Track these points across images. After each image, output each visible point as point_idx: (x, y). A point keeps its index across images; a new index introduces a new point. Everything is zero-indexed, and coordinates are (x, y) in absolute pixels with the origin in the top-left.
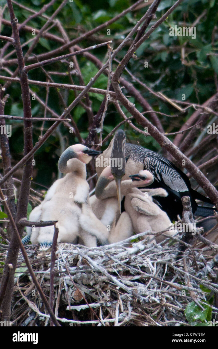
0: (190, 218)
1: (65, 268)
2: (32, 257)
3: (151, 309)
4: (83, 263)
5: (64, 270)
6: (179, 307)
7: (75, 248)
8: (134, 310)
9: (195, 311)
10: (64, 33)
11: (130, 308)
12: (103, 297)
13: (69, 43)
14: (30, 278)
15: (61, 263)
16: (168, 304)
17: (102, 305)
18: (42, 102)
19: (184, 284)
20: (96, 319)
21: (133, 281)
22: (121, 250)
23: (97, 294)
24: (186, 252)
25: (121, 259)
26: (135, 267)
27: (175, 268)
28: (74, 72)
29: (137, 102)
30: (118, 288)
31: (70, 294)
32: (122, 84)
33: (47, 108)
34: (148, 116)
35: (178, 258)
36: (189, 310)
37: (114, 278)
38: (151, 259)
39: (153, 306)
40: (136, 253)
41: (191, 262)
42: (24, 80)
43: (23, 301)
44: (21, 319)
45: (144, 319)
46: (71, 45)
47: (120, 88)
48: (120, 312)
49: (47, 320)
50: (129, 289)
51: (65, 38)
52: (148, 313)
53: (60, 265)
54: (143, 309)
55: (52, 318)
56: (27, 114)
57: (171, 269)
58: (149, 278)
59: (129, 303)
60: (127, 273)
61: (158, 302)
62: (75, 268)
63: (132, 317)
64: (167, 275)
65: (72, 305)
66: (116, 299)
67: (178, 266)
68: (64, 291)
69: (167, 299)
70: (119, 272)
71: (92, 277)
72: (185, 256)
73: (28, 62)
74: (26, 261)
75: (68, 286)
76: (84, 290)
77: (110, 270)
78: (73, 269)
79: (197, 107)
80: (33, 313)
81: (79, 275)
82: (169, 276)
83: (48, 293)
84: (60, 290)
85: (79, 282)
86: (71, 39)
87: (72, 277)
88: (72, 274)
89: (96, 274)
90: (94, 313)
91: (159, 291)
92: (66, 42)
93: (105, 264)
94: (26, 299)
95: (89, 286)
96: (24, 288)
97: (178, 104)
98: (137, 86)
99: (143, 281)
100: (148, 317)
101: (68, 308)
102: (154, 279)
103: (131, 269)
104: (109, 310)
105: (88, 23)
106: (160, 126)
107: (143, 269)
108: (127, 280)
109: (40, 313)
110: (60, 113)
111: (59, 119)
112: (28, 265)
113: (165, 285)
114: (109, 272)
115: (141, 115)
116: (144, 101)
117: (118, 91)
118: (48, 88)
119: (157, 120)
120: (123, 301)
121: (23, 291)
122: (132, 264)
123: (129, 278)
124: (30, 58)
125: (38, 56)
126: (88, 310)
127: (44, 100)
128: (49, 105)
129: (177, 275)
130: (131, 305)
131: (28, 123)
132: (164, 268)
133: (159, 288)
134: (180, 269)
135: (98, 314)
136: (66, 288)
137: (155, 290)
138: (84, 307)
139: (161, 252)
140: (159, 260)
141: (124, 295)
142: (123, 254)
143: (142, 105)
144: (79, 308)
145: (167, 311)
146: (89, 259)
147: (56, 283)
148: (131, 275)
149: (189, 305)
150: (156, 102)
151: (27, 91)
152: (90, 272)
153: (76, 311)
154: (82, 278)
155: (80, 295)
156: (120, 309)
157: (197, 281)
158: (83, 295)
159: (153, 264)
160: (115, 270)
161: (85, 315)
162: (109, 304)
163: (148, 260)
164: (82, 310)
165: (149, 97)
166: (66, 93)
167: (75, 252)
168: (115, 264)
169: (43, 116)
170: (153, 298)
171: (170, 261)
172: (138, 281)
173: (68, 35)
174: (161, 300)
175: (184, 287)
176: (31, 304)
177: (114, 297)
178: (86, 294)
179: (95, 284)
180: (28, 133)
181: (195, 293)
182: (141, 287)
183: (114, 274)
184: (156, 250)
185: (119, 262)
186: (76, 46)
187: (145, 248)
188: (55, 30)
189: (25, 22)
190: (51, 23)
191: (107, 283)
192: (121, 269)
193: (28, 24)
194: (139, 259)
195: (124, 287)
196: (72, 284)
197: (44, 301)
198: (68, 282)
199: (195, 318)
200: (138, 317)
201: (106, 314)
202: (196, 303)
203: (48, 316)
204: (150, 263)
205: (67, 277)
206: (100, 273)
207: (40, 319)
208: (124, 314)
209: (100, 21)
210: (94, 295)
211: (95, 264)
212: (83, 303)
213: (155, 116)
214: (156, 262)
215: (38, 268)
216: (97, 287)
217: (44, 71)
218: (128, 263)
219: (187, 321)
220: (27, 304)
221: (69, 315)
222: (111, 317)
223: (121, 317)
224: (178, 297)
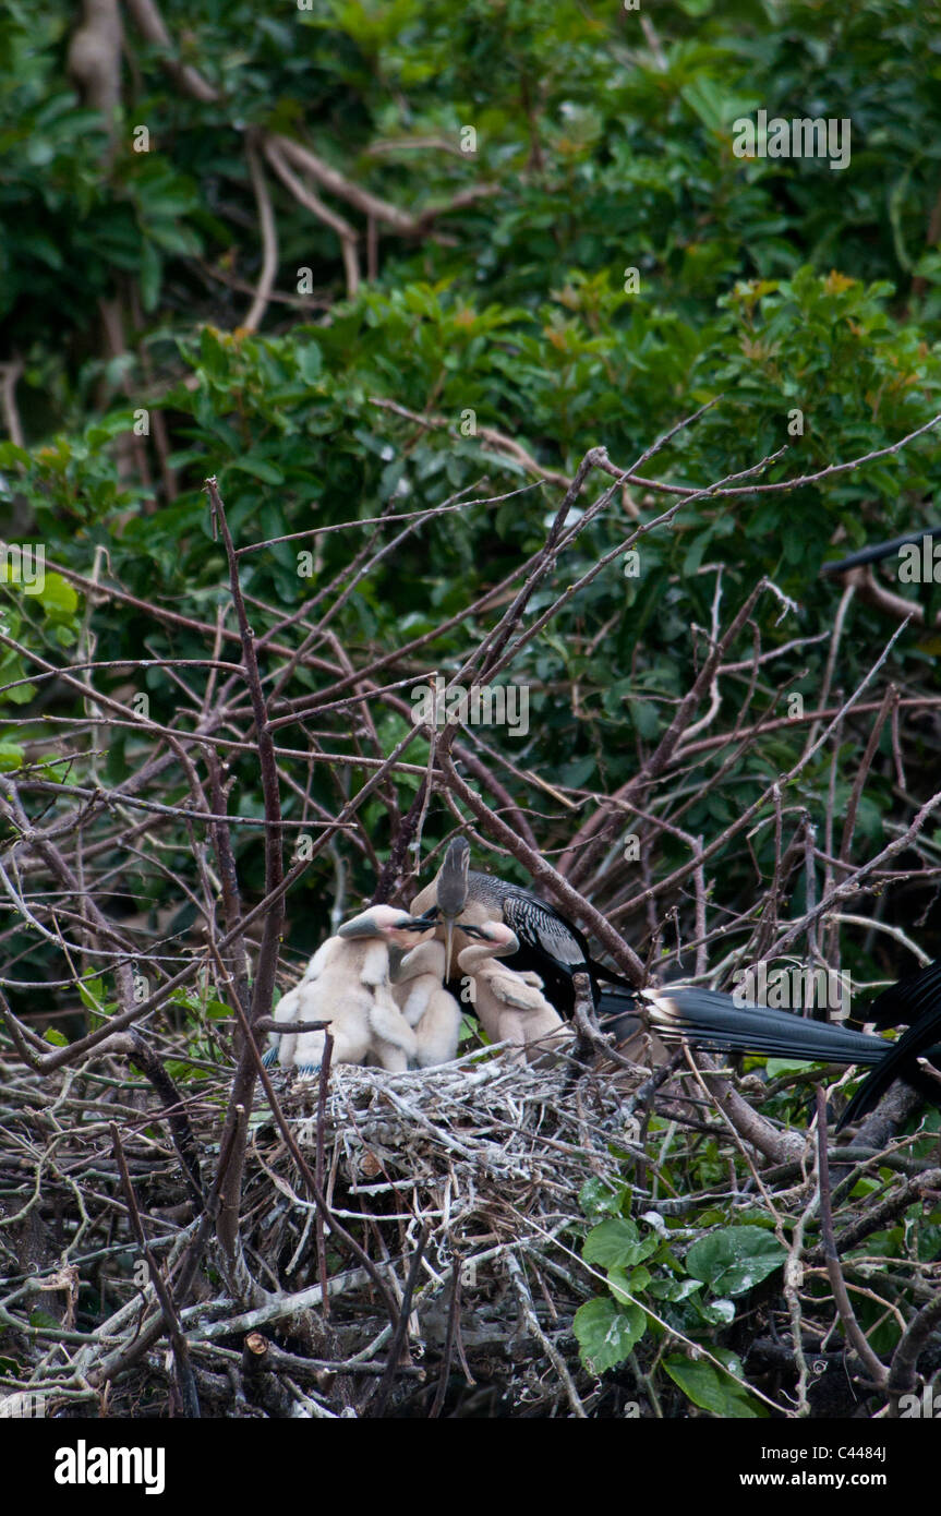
0: (589, 1014)
1: (345, 1112)
2: (281, 1091)
3: (514, 1191)
4: (380, 1103)
5: (343, 1117)
6: (568, 1187)
7: (365, 1074)
8: (481, 1193)
9: (599, 1195)
10: (343, 657)
11: (473, 1190)
12: (420, 1169)
13: (353, 675)
14: (278, 1131)
15: (339, 1103)
16: (547, 1182)
17: (417, 1183)
18: (301, 791)
19: (578, 1144)
20: (406, 1211)
21: (479, 1137)
22: (454, 1077)
23: (408, 1162)
24: (582, 1081)
25: (456, 1095)
26: (481, 1109)
27: (560, 1112)
28: (362, 732)
29: (484, 788)
30: (448, 1151)
31: (357, 1163)
32: (456, 756)
33: (310, 801)
34: (507, 817)
35: (565, 1093)
36: (588, 1193)
37: (441, 1132)
38: (514, 1095)
39: (517, 1186)
40: (485, 1083)
41: (590, 1101)
42: (266, 747)
43: (264, 1177)
44: (260, 1211)
45: (500, 1211)
46: (356, 681)
47: (453, 764)
48: (453, 1198)
49: (312, 1213)
50: (471, 1153)
51: (345, 665)
52: (507, 1199)
53: (338, 1106)
54: (497, 1192)
55: (322, 1208)
56: (273, 814)
57: (552, 1114)
58: (509, 1132)
59: (470, 1180)
60: (466, 1122)
61: (528, 1177)
62: (365, 1112)
63: (475, 1208)
64: (543, 1125)
65: (359, 1184)
66: (445, 1172)
67: (567, 1109)
68: (343, 1158)
69: (544, 1172)
70: (451, 1119)
71: (398, 1130)
72: (579, 1088)
73: (275, 714)
74: (270, 1099)
75: (352, 1147)
76: (383, 1155)
77: (434, 1116)
78: (361, 1115)
79: (602, 801)
80: (284, 1199)
81: (373, 1126)
82: (548, 1129)
83: (313, 1162)
84: (336, 1156)
85: (373, 1139)
86: (357, 669)
87: (360, 1130)
88: (361, 1125)
89: (407, 1125)
90: (403, 1200)
91: (529, 1156)
92: (347, 674)
93: (424, 1104)
94: (270, 1172)
95: (392, 1147)
96: (267, 1152)
97: (566, 794)
98: (486, 759)
99: (497, 1138)
100: (508, 1206)
101: (352, 1190)
102: (519, 1133)
103: (475, 1115)
104: (431, 1193)
105: (390, 637)
106: (530, 837)
107: (498, 1113)
108: (466, 1136)
109: (297, 1200)
110: (335, 813)
111: (335, 823)
112: (273, 1107)
113: (540, 1146)
114: (431, 1120)
115: (494, 815)
116: (499, 788)
117: (448, 770)
118: (311, 765)
119: (525, 825)
120: (459, 1175)
121: (264, 1157)
122: (477, 1104)
123: (471, 1131)
124: (278, 705)
125: (292, 702)
126: (390, 1194)
127: (304, 786)
128: (313, 795)
129: (564, 1126)
130: (475, 1184)
131: (274, 831)
132: (538, 1112)
133: (528, 1150)
134: (568, 1114)
135: (410, 1201)
136: (348, 1151)
137: (521, 1155)
138: (383, 1187)
139: (533, 1081)
140: (529, 1097)
141: (460, 1165)
142: (459, 1086)
143: (496, 796)
144: (373, 1190)
145: (544, 1195)
146: (393, 1094)
147: (328, 1141)
148: (474, 1125)
149: (588, 1183)
150: (522, 790)
151: (272, 770)
152: (394, 1121)
153: (367, 1194)
154: (379, 1131)
155: (375, 1164)
156: (452, 1192)
157: (602, 1138)
158: (382, 1164)
159: (517, 1104)
160: (444, 1117)
161: (386, 1203)
162: (431, 1183)
163: (508, 1096)
164: (378, 1194)
165: (508, 781)
166: (346, 775)
167: (366, 1081)
168: (443, 1104)
169: (300, 818)
170: (518, 1170)
171: (550, 1098)
172: (487, 1136)
173: (351, 659)
174: (533, 1174)
175: (577, 1148)
176: (279, 1183)
177: (441, 1168)
178: (386, 1162)
179: (404, 1144)
180: (273, 850)
181: (599, 1161)
182: (494, 1150)
183: (442, 1124)
184: (522, 1077)
185: (451, 1101)
186: (367, 682)
187: (502, 1074)
188: (326, 650)
189: (267, 636)
190: (318, 638)
191: (427, 1142)
192: (455, 1115)
193: (273, 638)
194: (491, 1095)
195: (461, 1149)
196: (359, 1142)
197: (305, 1177)
198: (352, 1139)
199: (599, 1209)
200: (488, 1207)
201: (426, 1201)
202: (600, 1180)
203: (314, 1206)
204: (511, 1102)
205: (351, 1130)
206: (413, 1122)
207: (298, 1211)
208: (461, 1201)
209: (413, 634)
210: (402, 1165)
211: (405, 1105)
212: (381, 1179)
213: (520, 817)
214: (522, 1101)
215: (294, 1113)
216: (409, 1149)
217: (305, 730)
218: (468, 1103)
219: (583, 1215)
220: (272, 1183)
221: (353, 1203)
222: (435, 1208)
223: (454, 1208)
224: (566, 1168)
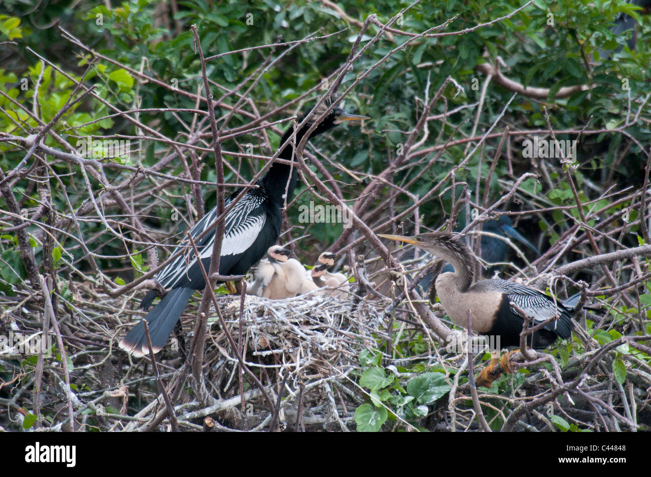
0: (364, 274)
1: (252, 318)
2: (223, 308)
3: (329, 355)
4: (268, 315)
5: (251, 320)
6: (354, 352)
7: (261, 300)
8: (314, 355)
9: (368, 356)
10: (256, 110)
11: (310, 354)
12: (286, 344)
13: (260, 118)
14: (221, 326)
15: (249, 314)
16: (344, 350)
17: (285, 351)
18: (235, 171)
19: (358, 333)
20: (279, 364)
21: (313, 330)
22: (302, 302)
23: (280, 341)
24: (361, 304)
25: (303, 311)
26: (314, 318)
27: (350, 318)
28: (264, 144)
29: (318, 171)
30: (299, 336)
31: (257, 342)
32: (305, 156)
33: (240, 176)
34: (330, 184)
35: (353, 310)
36: (363, 355)
37: (296, 328)
38: (329, 311)
39: (330, 353)
40: (316, 305)
41: (364, 314)
42: (217, 150)
43: (214, 347)
44: (212, 362)
45: (322, 364)
46: (261, 121)
47: (303, 160)
48: (301, 358)
49: (236, 364)
50: (309, 337)
51: (257, 115)
52: (325, 358)
53: (247, 317)
54: (321, 355)
55: (241, 362)
56: (220, 181)
57: (347, 320)
58: (327, 328)
59: (309, 350)
60: (307, 323)
61: (335, 349)
62: (261, 318)
63: (311, 362)
64: (342, 325)
65: (258, 351)
66: (297, 346)
67: (353, 317)
68: (251, 339)
69: (343, 346)
70: (300, 322)
71: (276, 326)
72: (360, 306)
73: (222, 135)
74: (217, 312)
75: (255, 334)
76: (269, 338)
77: (293, 320)
78: (259, 319)
79: (373, 178)
80: (223, 357)
81: (264, 325)
82: (344, 327)
83: (237, 341)
84: (247, 338)
85: (265, 330)
86: (261, 115)
87: (259, 327)
88: (259, 324)
89: (280, 324)
90: (277, 358)
91: (336, 339)
92: (257, 117)
93: (288, 315)
94: (217, 345)
95: (273, 334)
96: (215, 336)
97: (356, 175)
98: (320, 157)
99: (321, 330)
100: (326, 362)
101: (254, 354)
102: (331, 329)
103: (312, 321)
104: (291, 355)
105: (278, 99)
106: (340, 194)
107: (322, 320)
108: (307, 329)
109: (229, 358)
110: (249, 179)
111: (249, 185)
112: (219, 315)
113: (341, 334)
114: (291, 323)
115: (322, 183)
116: (326, 172)
117: (301, 162)
118: (240, 159)
119: (338, 189)
120: (304, 347)
121: (215, 338)
122: (312, 315)
123: (310, 327)
124: (225, 131)
125: (231, 130)
126: (272, 355)
127: (236, 168)
128: (242, 173)
129: (352, 325)
130: (311, 351)
131: (221, 188)
132: (340, 318)
133: (336, 336)
134: (354, 320)
135: (281, 359)
136: (253, 336)
137: (332, 338)
138: (268, 353)
139: (338, 305)
140: (336, 312)
141: (304, 343)
142: (304, 306)
143: (322, 172)
144: (264, 354)
145: (342, 356)
146: (274, 310)
147: (244, 331)
148: (311, 324)
149: (363, 351)
150: (335, 171)
151: (220, 160)
152: (274, 322)
153: (262, 356)
154: (267, 327)
155: (265, 343)
156: (301, 355)
157: (369, 330)
158: (268, 342)
159: (331, 315)
160: (297, 321)
161: (270, 360)
162: (291, 351)
163: (327, 311)
164: (267, 356)
165: (327, 165)
166: (256, 162)
167: (262, 303)
168: (297, 315)
169: (235, 182)
170: (331, 345)
171: (345, 312)
172: (317, 330)
173: (259, 111)
174: (337, 347)
175: (358, 335)
176: (223, 351)
177: (295, 344)
178: (270, 341)
179: (279, 333)
180: (221, 197)
181: (368, 341)
182: (320, 336)
183: (296, 324)
184: (333, 302)
185: (300, 314)
186: (265, 122)
187: (324, 301)
188: (247, 107)
189: (220, 100)
190: (244, 101)
191: (289, 332)
192: (302, 320)
193: (224, 100)
194: (319, 311)
195: (304, 336)
196: (258, 332)
197: (233, 348)
198: (255, 330)
199: (368, 363)
200: (317, 362)
201: (288, 359)
202: (368, 350)
203: (237, 361)
204: (328, 314)
205: (254, 327)
206: (283, 323)
207: (230, 363)
208: (304, 359)
209: (288, 99)
210: (277, 343)
211: (280, 315)
212: (267, 349)
213: (335, 185)
214: (333, 314)
215: (229, 318)
216: (281, 335)
217: (237, 143)
218: (308, 314)
219: (360, 366)
220: (218, 350)
221: (255, 359)
222: (292, 362)
223: (301, 362)
224: (352, 344)
